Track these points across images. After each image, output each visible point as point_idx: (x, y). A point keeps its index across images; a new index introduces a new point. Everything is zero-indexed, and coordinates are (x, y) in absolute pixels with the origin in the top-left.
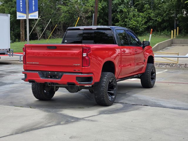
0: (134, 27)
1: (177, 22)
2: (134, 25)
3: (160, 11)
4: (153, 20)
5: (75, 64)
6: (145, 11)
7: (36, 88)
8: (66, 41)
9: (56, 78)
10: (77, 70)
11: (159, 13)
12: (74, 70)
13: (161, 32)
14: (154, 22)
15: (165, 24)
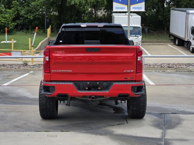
0: (2, 24)
1: (47, 20)
2: (2, 23)
3: (30, 8)
4: (23, 17)
5: (127, 71)
6: (13, 7)
7: (48, 104)
8: (61, 41)
9: (98, 90)
10: (129, 78)
11: (29, 10)
12: (125, 78)
13: (32, 30)
14: (24, 19)
15: (36, 22)
